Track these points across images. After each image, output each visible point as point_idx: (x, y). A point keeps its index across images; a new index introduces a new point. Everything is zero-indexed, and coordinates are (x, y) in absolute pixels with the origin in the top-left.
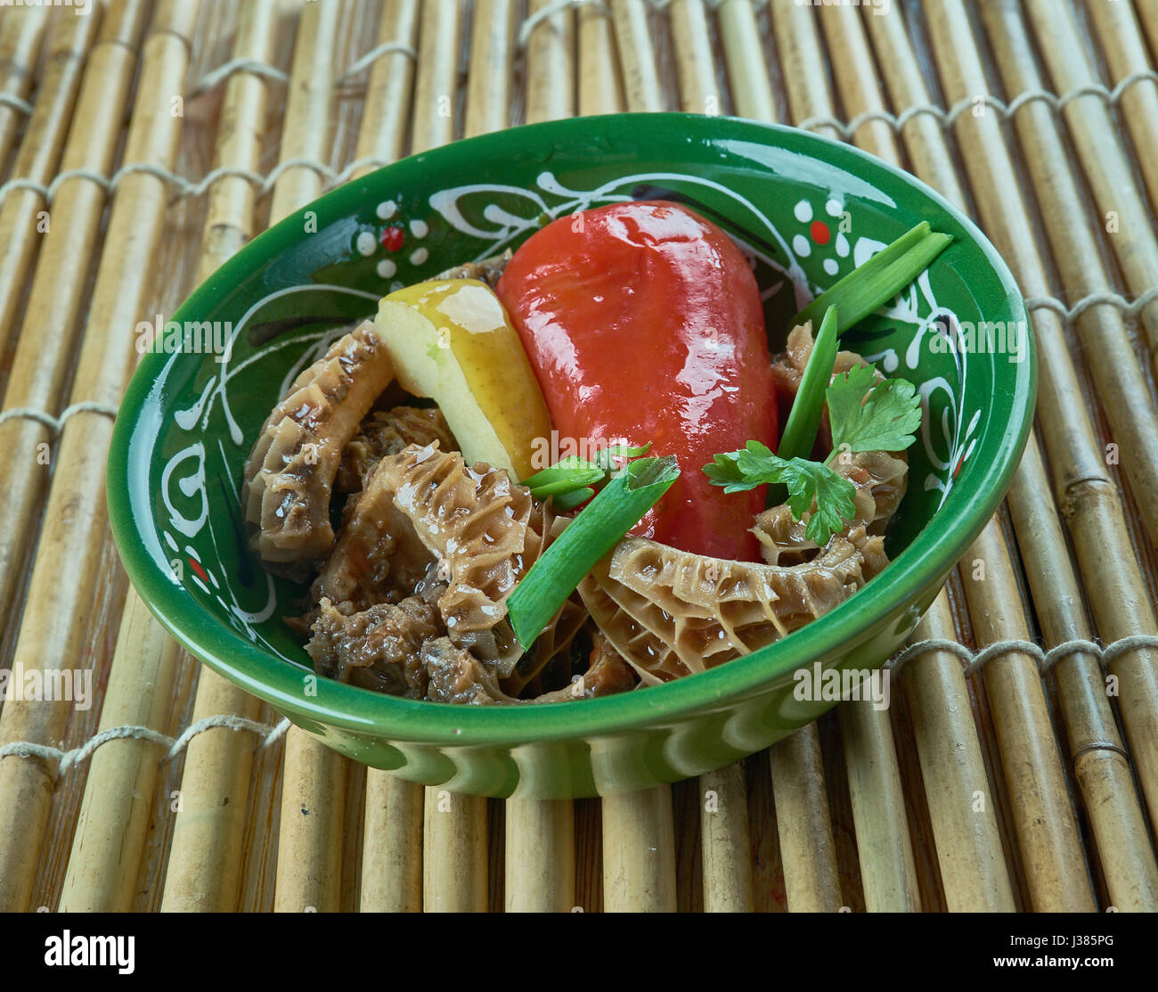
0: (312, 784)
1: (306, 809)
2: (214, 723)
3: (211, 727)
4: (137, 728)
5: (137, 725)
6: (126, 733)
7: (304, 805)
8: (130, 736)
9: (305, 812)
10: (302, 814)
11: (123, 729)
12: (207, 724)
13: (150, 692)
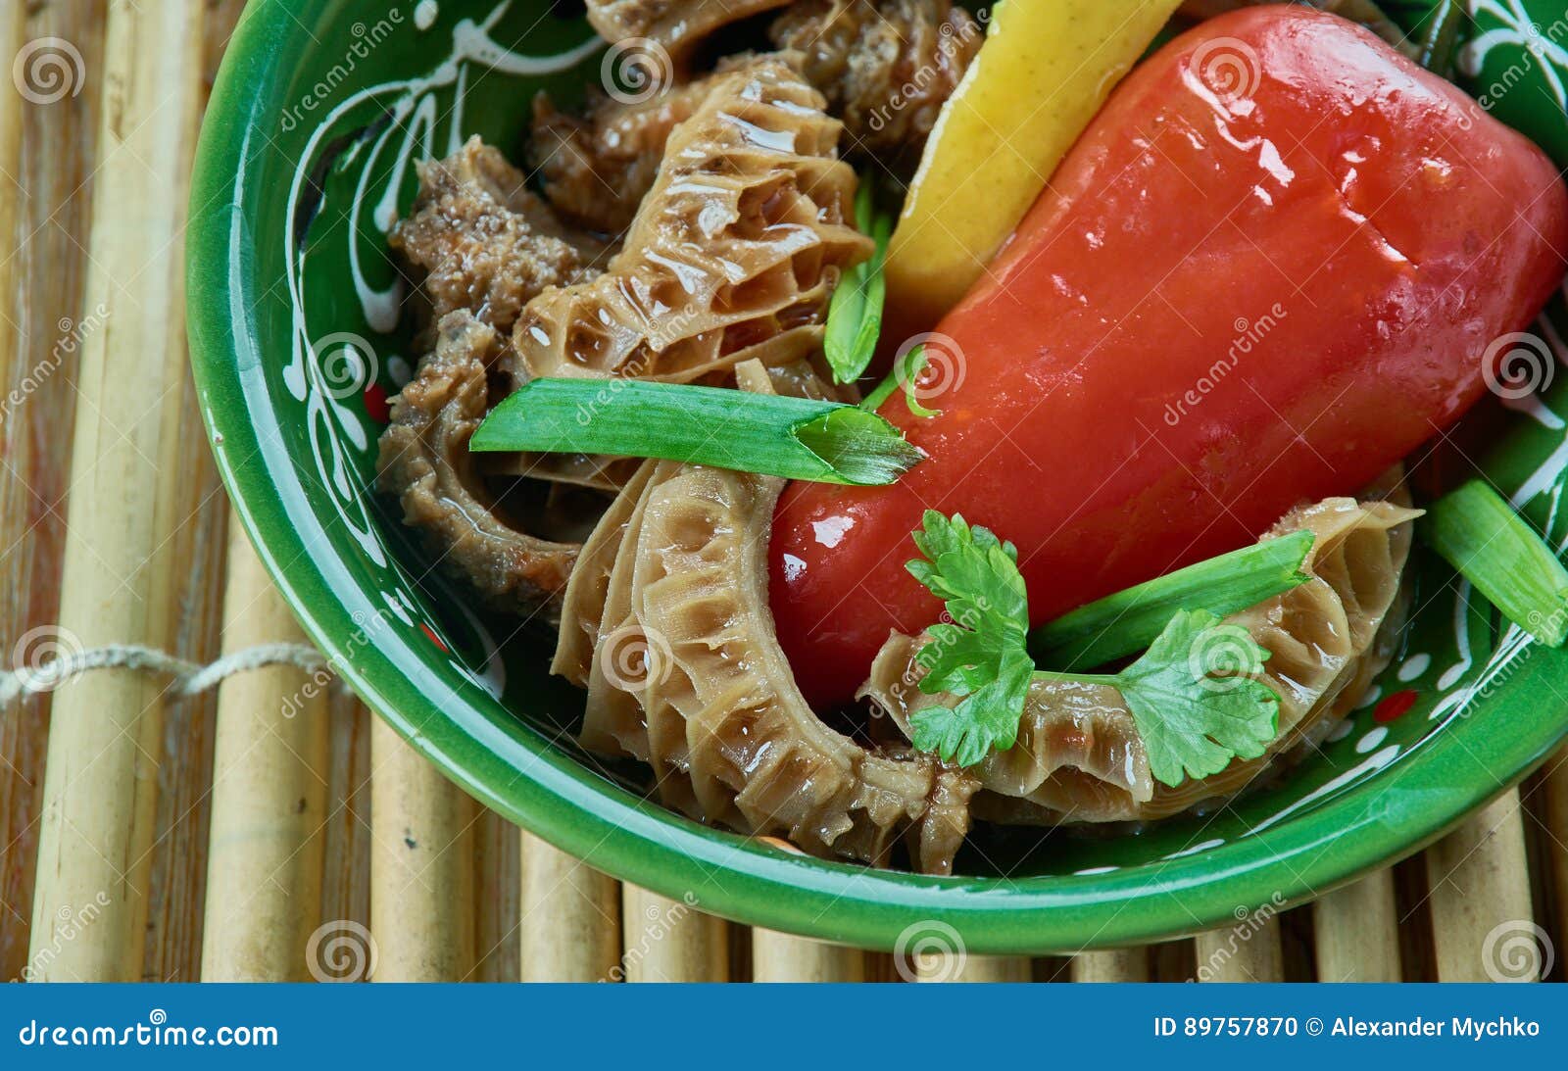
0: (419, 791)
1: (413, 838)
2: (276, 658)
3: (268, 663)
4: (133, 649)
5: (130, 642)
6: (116, 659)
7: (408, 831)
8: (122, 665)
9: (411, 844)
10: (406, 847)
11: (110, 653)
12: (264, 657)
13: (145, 577)
